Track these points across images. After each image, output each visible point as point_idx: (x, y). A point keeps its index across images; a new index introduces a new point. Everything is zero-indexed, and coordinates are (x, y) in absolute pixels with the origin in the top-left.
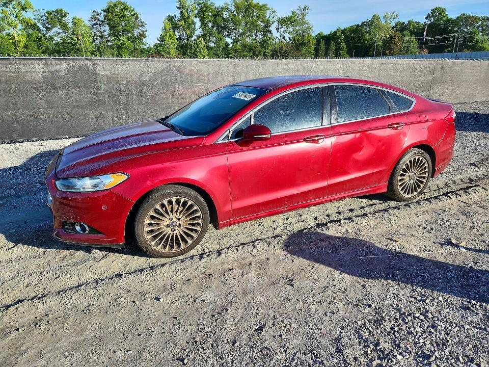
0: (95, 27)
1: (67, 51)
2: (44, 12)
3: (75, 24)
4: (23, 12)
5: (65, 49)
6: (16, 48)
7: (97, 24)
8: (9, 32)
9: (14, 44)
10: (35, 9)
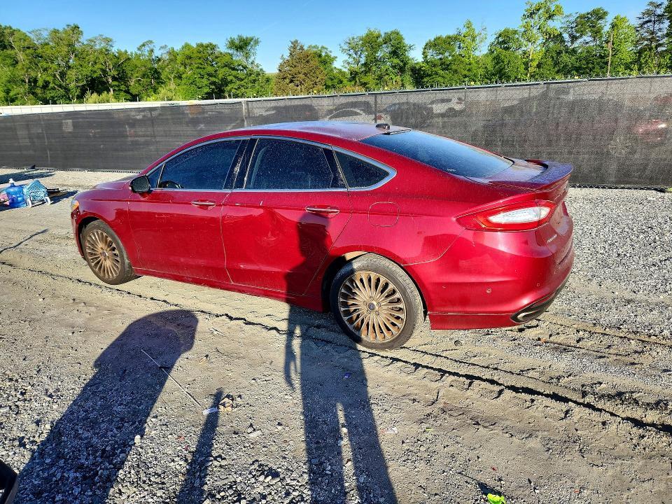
0: (646, 26)
1: (590, 66)
2: (578, 15)
3: (614, 26)
4: (550, 22)
5: (588, 63)
6: (526, 69)
7: (650, 21)
8: (525, 49)
9: (526, 64)
10: (565, 14)
